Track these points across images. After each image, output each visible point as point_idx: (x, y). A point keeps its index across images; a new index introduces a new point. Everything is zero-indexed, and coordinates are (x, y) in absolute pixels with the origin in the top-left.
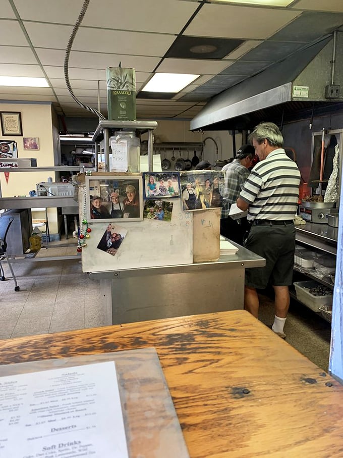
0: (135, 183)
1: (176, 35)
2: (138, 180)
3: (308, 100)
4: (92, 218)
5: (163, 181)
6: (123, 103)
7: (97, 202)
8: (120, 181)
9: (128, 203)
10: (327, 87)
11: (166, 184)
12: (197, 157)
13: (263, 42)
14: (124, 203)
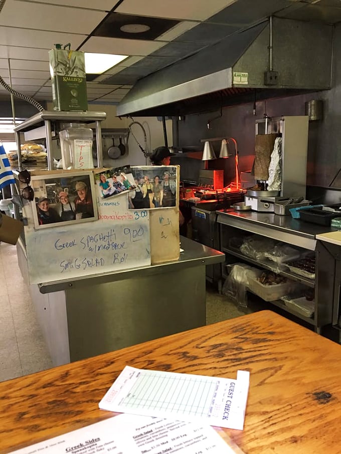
0: (86, 180)
1: (106, 12)
2: (89, 176)
3: (248, 87)
4: (40, 224)
5: (115, 176)
6: (74, 90)
7: (44, 205)
8: (68, 179)
9: (80, 201)
10: (265, 74)
11: (119, 179)
12: (123, 145)
13: (199, 23)
14: (75, 202)
